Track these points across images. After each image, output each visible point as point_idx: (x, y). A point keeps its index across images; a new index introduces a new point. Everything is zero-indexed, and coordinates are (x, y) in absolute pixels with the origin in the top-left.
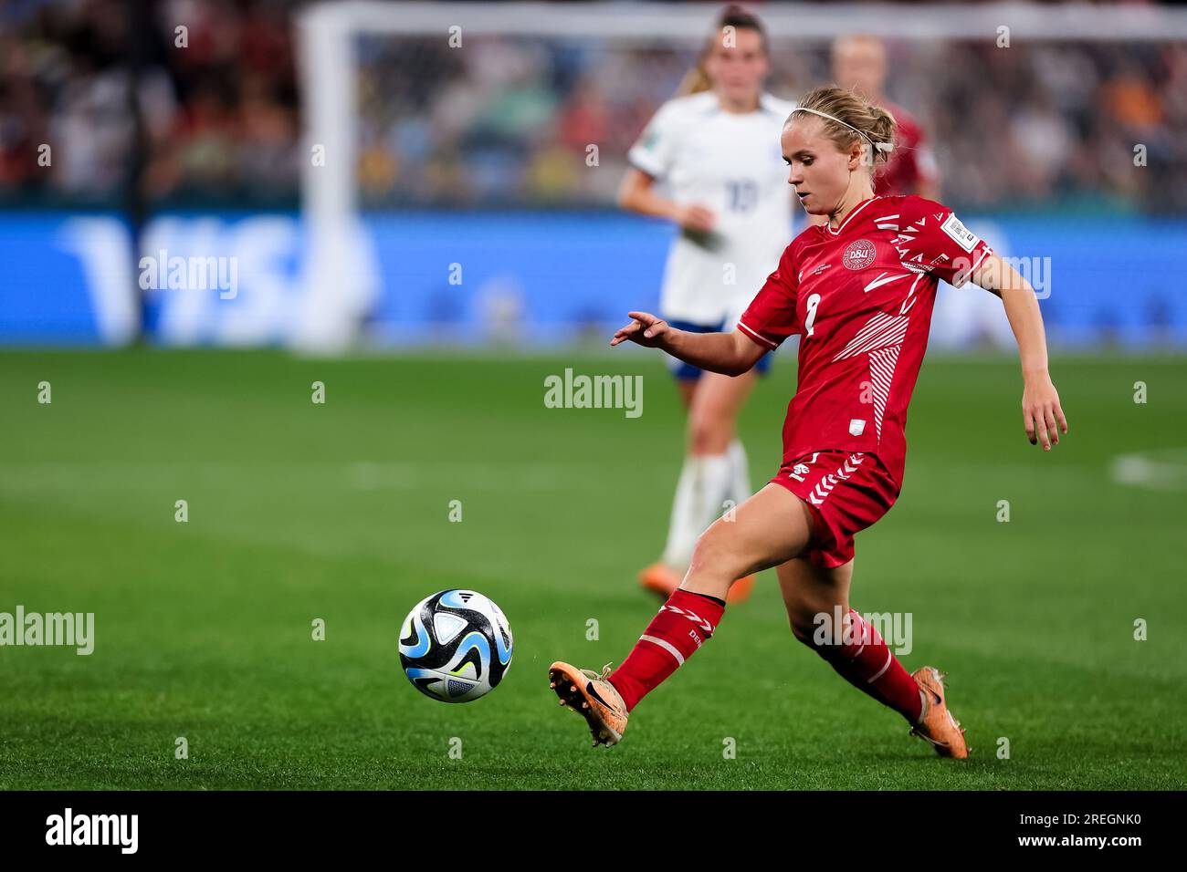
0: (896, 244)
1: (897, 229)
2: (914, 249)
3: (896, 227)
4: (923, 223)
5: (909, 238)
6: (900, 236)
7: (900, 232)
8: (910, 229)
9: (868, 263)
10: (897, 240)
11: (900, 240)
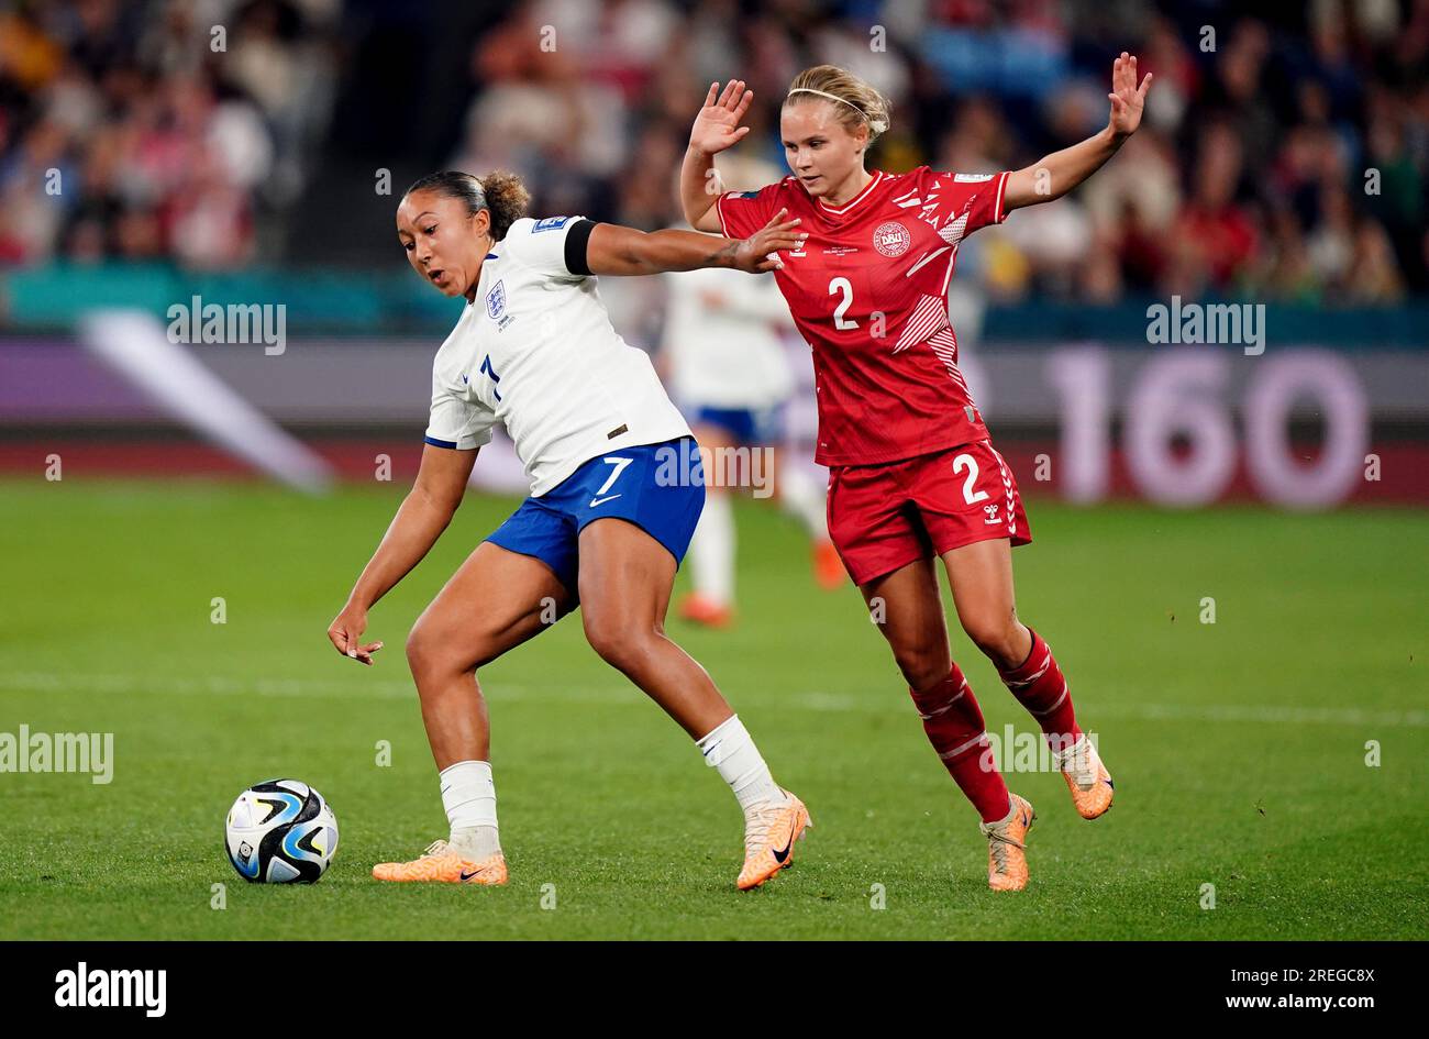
0: (925, 217)
1: (919, 203)
2: (942, 213)
3: (917, 202)
4: (937, 186)
5: (934, 206)
6: (925, 208)
7: (923, 204)
8: (931, 197)
9: (906, 248)
10: (924, 213)
11: (927, 212)
